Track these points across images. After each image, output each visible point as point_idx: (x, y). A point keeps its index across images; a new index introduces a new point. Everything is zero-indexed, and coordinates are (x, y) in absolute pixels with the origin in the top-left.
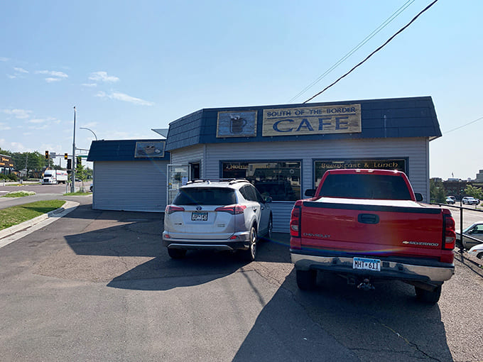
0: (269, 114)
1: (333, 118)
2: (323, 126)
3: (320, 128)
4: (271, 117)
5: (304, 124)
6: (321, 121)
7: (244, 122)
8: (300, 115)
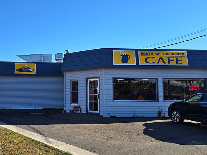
0: (142, 53)
1: (175, 58)
2: (170, 61)
3: (169, 63)
4: (143, 55)
5: (161, 60)
6: (169, 58)
7: (129, 57)
8: (158, 55)
